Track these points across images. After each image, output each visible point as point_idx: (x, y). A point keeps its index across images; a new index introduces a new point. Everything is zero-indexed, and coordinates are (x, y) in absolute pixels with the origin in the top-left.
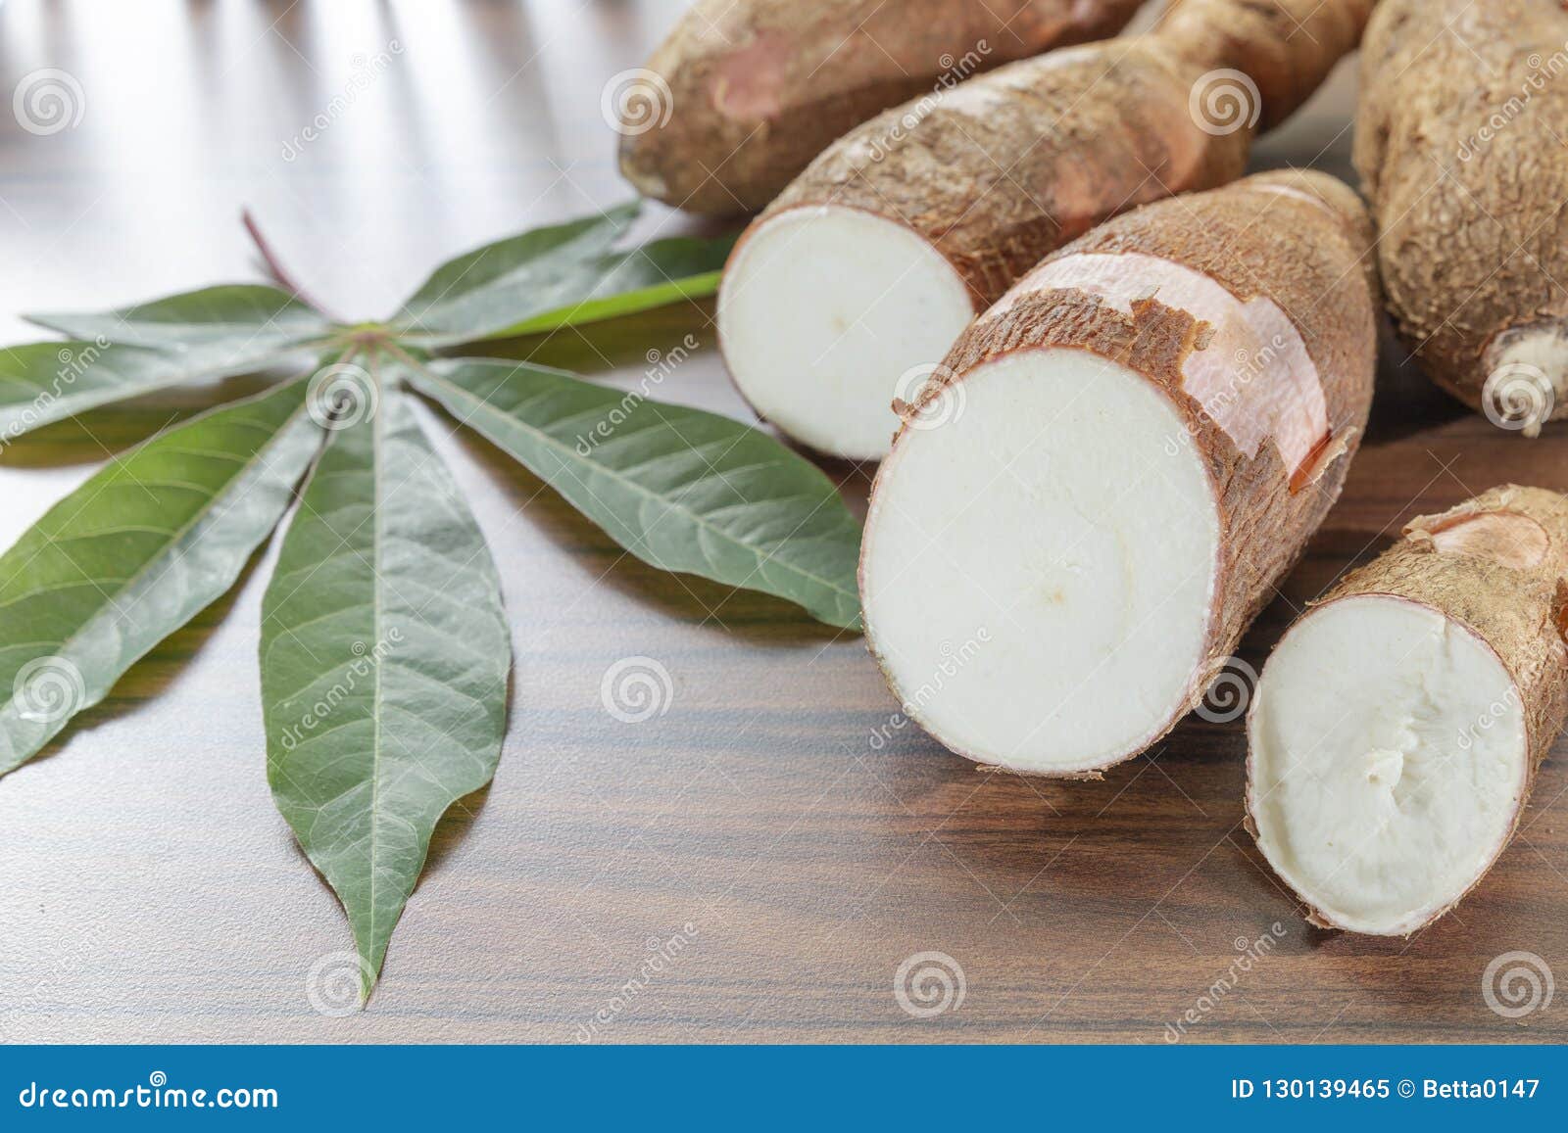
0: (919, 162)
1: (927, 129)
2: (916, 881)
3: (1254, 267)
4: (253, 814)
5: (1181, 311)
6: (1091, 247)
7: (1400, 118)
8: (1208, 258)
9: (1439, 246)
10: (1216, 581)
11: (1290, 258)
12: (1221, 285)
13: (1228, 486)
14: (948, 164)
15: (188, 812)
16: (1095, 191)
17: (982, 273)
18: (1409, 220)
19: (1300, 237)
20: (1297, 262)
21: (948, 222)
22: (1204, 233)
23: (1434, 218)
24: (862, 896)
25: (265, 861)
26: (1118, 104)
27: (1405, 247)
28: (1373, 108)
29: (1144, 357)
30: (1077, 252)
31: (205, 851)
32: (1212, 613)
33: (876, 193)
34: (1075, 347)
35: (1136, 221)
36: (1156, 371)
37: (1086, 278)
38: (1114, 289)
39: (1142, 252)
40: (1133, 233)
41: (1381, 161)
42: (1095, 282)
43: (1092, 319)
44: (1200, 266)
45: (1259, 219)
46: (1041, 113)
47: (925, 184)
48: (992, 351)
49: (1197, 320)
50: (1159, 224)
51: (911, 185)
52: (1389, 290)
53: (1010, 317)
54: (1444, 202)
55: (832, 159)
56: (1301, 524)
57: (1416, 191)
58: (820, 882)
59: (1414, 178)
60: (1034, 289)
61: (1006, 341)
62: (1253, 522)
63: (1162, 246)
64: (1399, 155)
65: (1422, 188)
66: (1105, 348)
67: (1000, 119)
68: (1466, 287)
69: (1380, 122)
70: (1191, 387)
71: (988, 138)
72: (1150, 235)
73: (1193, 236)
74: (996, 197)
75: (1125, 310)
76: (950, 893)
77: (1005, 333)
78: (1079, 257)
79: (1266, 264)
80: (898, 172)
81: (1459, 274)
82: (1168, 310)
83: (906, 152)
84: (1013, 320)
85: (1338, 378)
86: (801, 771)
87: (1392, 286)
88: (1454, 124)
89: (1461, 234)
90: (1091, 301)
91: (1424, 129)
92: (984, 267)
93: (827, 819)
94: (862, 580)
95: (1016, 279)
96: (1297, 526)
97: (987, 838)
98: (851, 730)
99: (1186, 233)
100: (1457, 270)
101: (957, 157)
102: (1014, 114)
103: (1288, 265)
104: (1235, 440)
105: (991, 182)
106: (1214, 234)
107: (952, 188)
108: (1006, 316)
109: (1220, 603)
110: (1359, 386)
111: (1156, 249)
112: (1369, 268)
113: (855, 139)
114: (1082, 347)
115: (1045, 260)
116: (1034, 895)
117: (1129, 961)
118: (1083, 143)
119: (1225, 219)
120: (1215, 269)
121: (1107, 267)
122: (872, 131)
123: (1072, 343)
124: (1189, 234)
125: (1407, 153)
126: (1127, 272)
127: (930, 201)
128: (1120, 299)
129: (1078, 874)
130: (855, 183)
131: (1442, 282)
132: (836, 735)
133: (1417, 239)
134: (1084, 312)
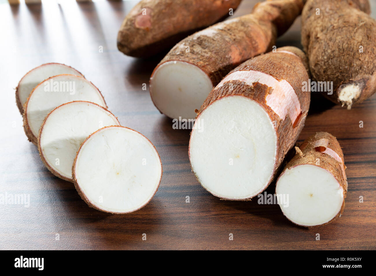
0: (198, 49)
1: (199, 40)
2: (207, 228)
3: (281, 72)
4: (40, 220)
5: (265, 84)
6: (241, 69)
7: (312, 33)
8: (270, 71)
9: (325, 65)
10: (277, 151)
11: (290, 69)
12: (274, 77)
13: (278, 128)
14: (205, 49)
15: (23, 220)
16: (240, 54)
17: (215, 76)
18: (317, 58)
19: (291, 64)
20: (291, 70)
21: (206, 64)
22: (269, 64)
23: (323, 57)
24: (193, 232)
25: (44, 232)
26: (245, 32)
27: (316, 65)
28: (305, 30)
29: (256, 97)
30: (238, 70)
31: (28, 230)
32: (276, 159)
33: (188, 57)
34: (240, 95)
35: (252, 62)
36: (260, 100)
37: (241, 77)
38: (248, 80)
39: (254, 70)
40: (251, 65)
41: (308, 43)
42: (243, 78)
43: (243, 88)
44: (268, 73)
45: (282, 60)
46: (226, 35)
47: (199, 54)
48: (219, 97)
49: (269, 87)
50: (257, 63)
51: (196, 55)
52: (313, 75)
53: (223, 88)
54: (325, 54)
55: (176, 49)
56: (296, 135)
57: (318, 50)
58: (183, 229)
59: (317, 48)
60: (228, 80)
61: (222, 94)
62: (285, 136)
63: (259, 68)
64: (313, 42)
65: (319, 50)
66: (247, 95)
67: (216, 37)
68: (331, 74)
69: (308, 33)
70: (268, 104)
71: (214, 42)
72: (256, 65)
73: (266, 65)
74: (217, 57)
75: (251, 85)
76: (215, 230)
77: (222, 92)
78: (239, 72)
79: (284, 71)
80: (192, 51)
81: (330, 71)
82: (261, 84)
83: (194, 46)
84: (224, 88)
85: (303, 98)
86: (176, 201)
87: (313, 74)
88: (326, 34)
89: (330, 61)
90: (242, 83)
91: (319, 36)
92: (215, 74)
93: (183, 213)
94: (190, 154)
95: (223, 77)
96: (295, 135)
97: (223, 216)
98: (188, 190)
99: (264, 65)
100: (329, 70)
101: (207, 47)
102: (220, 36)
103: (290, 71)
104: (279, 116)
105: (215, 53)
106: (271, 65)
107: (206, 55)
108: (222, 87)
109: (278, 156)
110: (307, 100)
111: (257, 69)
112: (308, 70)
113: (181, 44)
114: (241, 95)
115: (230, 72)
116: (236, 230)
117: (260, 245)
118: (237, 42)
119: (273, 60)
120: (272, 73)
121: (246, 74)
122: (186, 41)
123: (239, 94)
124: (265, 65)
125: (315, 41)
126: (251, 75)
127: (201, 58)
128: (250, 82)
129: (246, 224)
130: (182, 55)
131: (326, 73)
132: (184, 192)
133: (319, 63)
134: (241, 86)
